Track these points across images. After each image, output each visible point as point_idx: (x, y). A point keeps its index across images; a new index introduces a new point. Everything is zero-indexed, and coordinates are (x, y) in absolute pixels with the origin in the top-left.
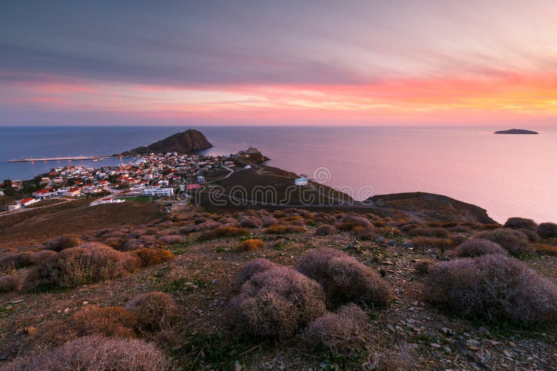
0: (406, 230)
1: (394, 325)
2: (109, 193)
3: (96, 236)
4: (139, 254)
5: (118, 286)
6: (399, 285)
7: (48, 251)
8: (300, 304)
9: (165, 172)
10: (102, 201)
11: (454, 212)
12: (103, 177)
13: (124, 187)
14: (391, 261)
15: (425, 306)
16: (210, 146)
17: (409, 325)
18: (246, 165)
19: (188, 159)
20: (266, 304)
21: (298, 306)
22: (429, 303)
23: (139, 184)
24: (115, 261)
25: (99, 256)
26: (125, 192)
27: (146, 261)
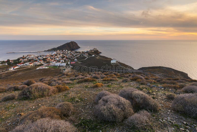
0: (158, 81)
1: (162, 119)
2: (43, 65)
3: (39, 80)
4: (57, 87)
5: (51, 99)
6: (161, 103)
7: (24, 85)
8: (123, 109)
9: (63, 57)
10: (40, 68)
11: (174, 74)
12: (41, 59)
13: (48, 62)
14: (156, 93)
15: (174, 112)
16: (79, 48)
17: (168, 120)
18: (93, 55)
19: (71, 52)
20: (110, 109)
21: (123, 110)
22: (175, 111)
23: (54, 61)
24: (49, 90)
25: (43, 88)
26: (48, 65)
27: (60, 90)
